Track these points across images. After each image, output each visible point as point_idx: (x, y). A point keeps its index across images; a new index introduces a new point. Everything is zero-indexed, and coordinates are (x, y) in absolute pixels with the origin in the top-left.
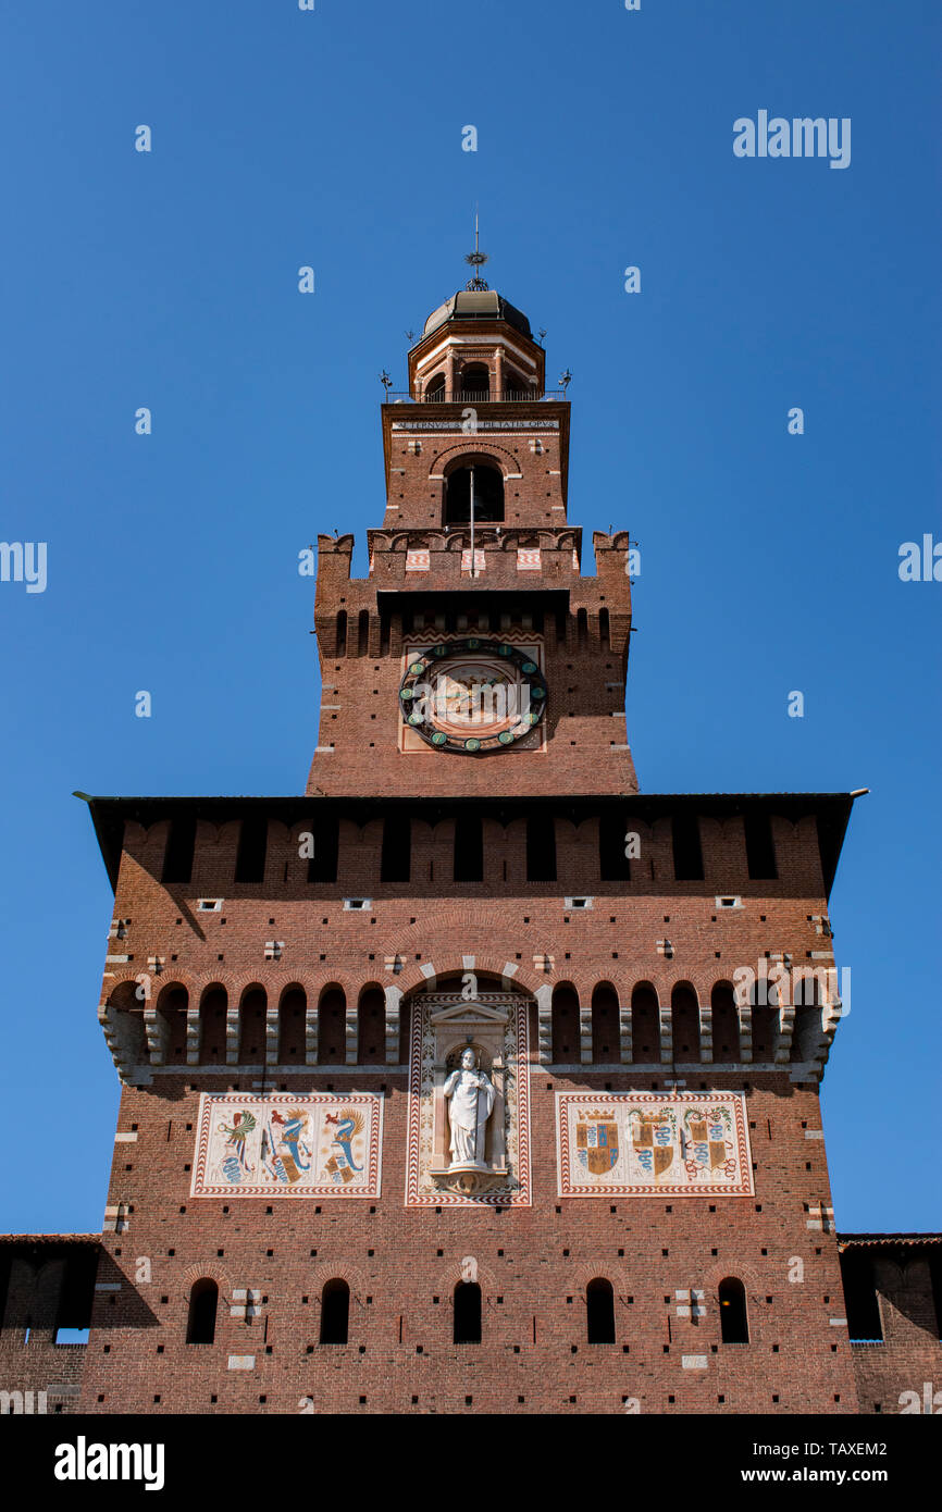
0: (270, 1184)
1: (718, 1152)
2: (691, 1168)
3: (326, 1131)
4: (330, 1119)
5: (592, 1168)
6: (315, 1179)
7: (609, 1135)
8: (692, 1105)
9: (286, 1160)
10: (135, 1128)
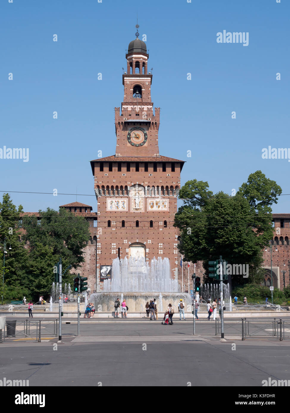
0: (115, 209)
1: (165, 206)
2: (162, 208)
3: (121, 203)
4: (122, 202)
5: (151, 208)
6: (120, 209)
7: (153, 204)
8: (163, 200)
9: (117, 206)
10: (100, 203)
